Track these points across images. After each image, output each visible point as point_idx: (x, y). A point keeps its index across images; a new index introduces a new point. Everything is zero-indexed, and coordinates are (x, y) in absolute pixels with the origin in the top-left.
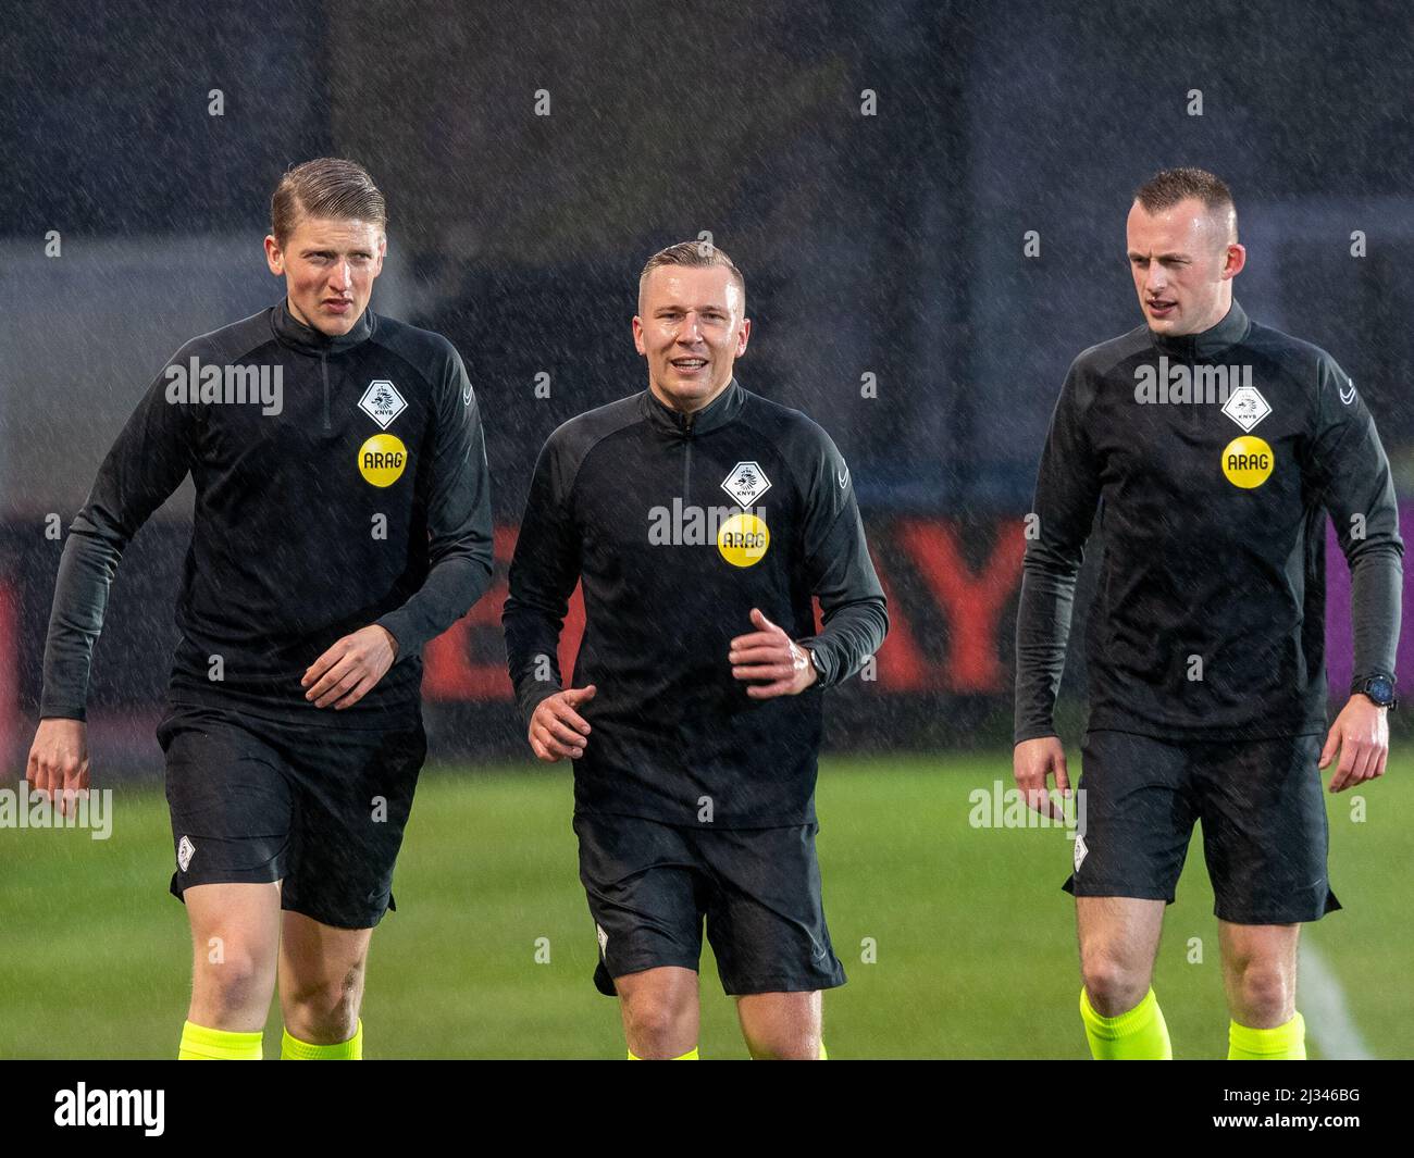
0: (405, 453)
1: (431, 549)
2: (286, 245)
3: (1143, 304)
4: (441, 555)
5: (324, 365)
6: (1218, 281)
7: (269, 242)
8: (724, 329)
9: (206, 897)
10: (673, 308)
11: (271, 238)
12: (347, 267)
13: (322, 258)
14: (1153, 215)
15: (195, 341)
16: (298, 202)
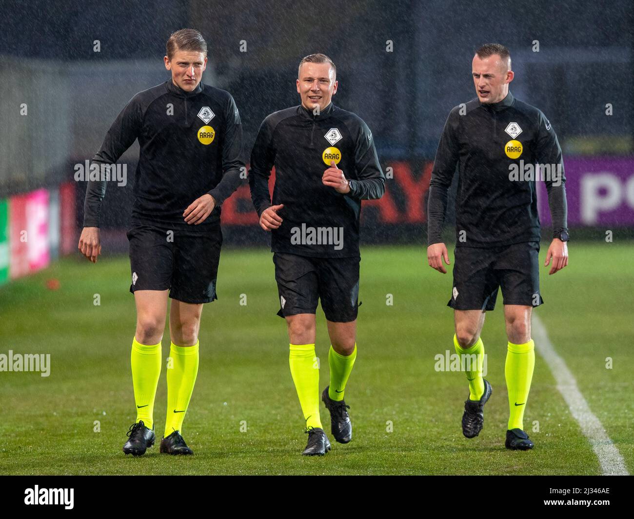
0: (214, 132)
1: (223, 166)
2: (171, 59)
3: (477, 92)
4: (226, 170)
5: (185, 102)
6: (504, 84)
7: (166, 58)
8: (328, 86)
9: (141, 295)
10: (310, 78)
11: (166, 57)
12: (193, 68)
13: (184, 65)
14: (481, 60)
15: (140, 93)
16: (176, 45)
